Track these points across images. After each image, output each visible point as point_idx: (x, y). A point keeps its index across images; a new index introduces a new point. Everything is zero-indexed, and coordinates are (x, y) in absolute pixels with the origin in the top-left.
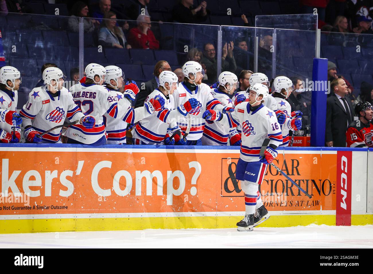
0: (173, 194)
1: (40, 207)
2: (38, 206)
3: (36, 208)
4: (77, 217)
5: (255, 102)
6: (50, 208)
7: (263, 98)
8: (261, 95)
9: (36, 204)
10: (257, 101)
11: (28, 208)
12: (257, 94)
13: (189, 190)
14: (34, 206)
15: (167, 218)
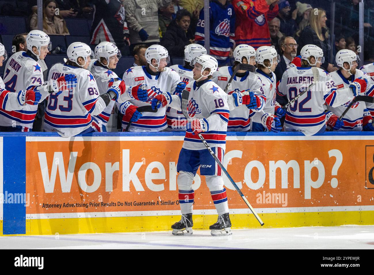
0: (311, 187)
1: (165, 203)
2: (162, 201)
3: (160, 203)
4: (205, 213)
5: (201, 78)
6: (175, 203)
7: (210, 72)
8: (208, 70)
9: (159, 199)
10: (203, 76)
11: (151, 204)
12: (203, 67)
13: (329, 182)
14: (158, 201)
15: (305, 214)
